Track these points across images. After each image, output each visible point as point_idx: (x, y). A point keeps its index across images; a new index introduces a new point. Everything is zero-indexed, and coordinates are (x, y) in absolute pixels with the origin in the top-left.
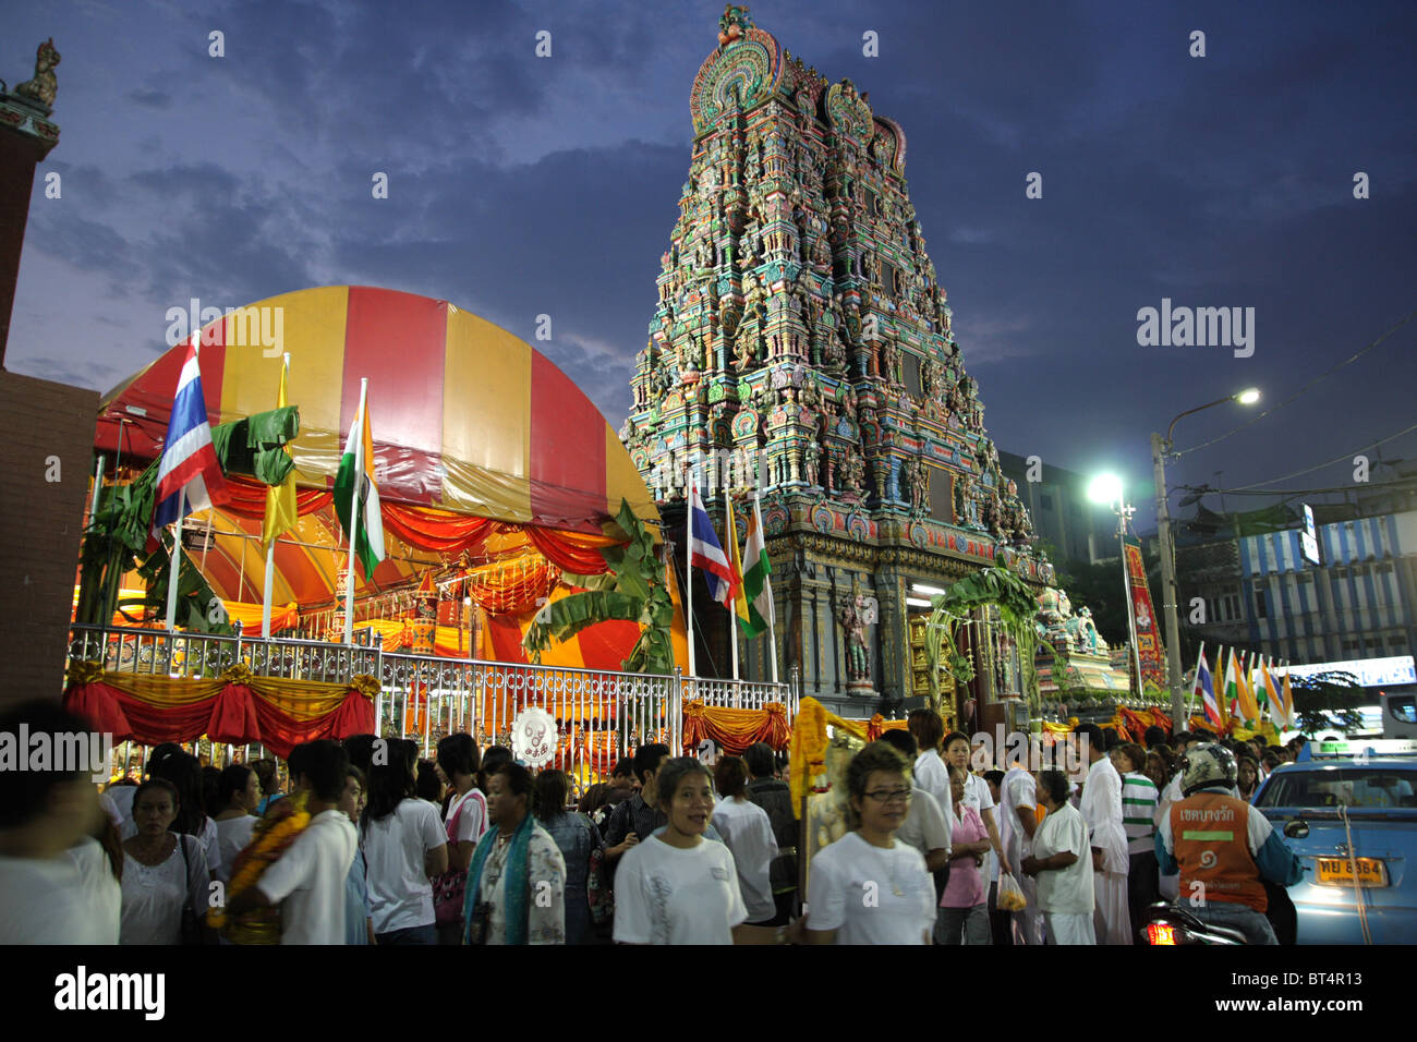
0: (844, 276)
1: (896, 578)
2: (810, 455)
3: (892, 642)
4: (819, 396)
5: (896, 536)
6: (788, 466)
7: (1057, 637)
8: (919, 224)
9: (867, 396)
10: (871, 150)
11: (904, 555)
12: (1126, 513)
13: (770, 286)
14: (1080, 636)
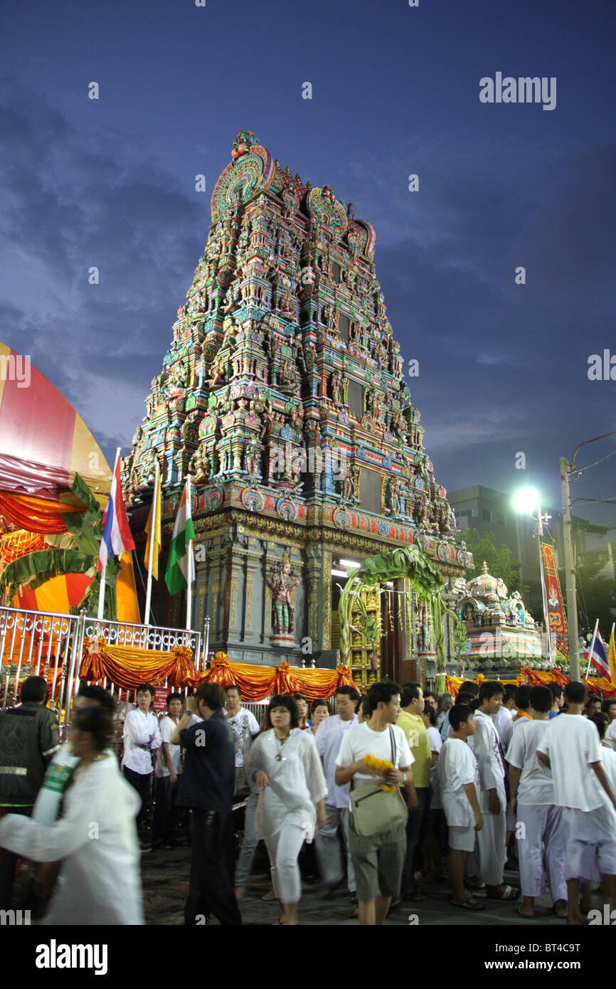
0: (307, 323)
1: (323, 552)
2: (249, 450)
3: (316, 605)
4: (268, 407)
5: (321, 518)
6: (233, 458)
7: (493, 614)
8: (381, 295)
9: (311, 410)
10: (345, 238)
11: (328, 534)
12: (544, 520)
13: (241, 324)
14: (511, 613)
